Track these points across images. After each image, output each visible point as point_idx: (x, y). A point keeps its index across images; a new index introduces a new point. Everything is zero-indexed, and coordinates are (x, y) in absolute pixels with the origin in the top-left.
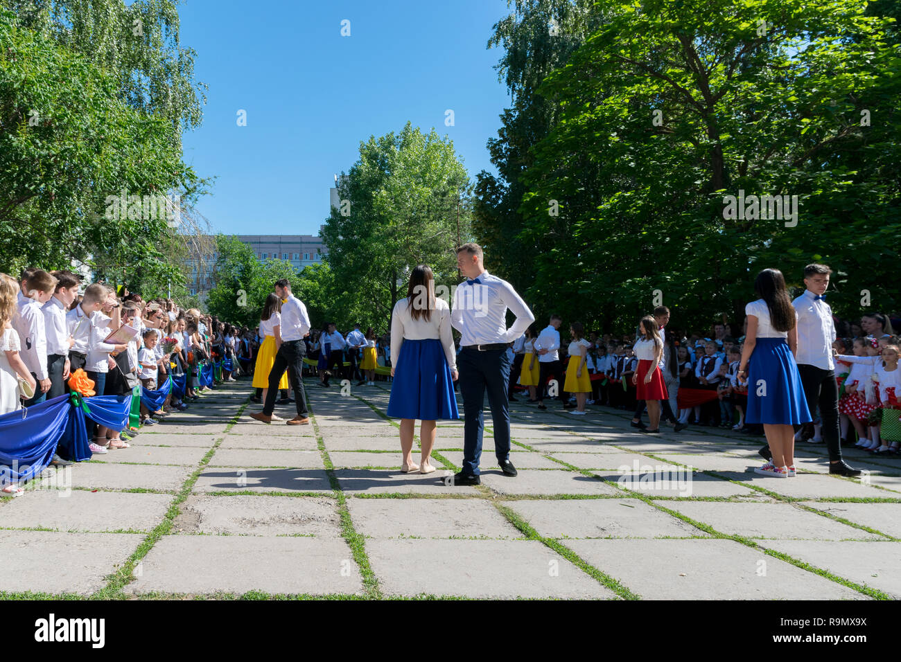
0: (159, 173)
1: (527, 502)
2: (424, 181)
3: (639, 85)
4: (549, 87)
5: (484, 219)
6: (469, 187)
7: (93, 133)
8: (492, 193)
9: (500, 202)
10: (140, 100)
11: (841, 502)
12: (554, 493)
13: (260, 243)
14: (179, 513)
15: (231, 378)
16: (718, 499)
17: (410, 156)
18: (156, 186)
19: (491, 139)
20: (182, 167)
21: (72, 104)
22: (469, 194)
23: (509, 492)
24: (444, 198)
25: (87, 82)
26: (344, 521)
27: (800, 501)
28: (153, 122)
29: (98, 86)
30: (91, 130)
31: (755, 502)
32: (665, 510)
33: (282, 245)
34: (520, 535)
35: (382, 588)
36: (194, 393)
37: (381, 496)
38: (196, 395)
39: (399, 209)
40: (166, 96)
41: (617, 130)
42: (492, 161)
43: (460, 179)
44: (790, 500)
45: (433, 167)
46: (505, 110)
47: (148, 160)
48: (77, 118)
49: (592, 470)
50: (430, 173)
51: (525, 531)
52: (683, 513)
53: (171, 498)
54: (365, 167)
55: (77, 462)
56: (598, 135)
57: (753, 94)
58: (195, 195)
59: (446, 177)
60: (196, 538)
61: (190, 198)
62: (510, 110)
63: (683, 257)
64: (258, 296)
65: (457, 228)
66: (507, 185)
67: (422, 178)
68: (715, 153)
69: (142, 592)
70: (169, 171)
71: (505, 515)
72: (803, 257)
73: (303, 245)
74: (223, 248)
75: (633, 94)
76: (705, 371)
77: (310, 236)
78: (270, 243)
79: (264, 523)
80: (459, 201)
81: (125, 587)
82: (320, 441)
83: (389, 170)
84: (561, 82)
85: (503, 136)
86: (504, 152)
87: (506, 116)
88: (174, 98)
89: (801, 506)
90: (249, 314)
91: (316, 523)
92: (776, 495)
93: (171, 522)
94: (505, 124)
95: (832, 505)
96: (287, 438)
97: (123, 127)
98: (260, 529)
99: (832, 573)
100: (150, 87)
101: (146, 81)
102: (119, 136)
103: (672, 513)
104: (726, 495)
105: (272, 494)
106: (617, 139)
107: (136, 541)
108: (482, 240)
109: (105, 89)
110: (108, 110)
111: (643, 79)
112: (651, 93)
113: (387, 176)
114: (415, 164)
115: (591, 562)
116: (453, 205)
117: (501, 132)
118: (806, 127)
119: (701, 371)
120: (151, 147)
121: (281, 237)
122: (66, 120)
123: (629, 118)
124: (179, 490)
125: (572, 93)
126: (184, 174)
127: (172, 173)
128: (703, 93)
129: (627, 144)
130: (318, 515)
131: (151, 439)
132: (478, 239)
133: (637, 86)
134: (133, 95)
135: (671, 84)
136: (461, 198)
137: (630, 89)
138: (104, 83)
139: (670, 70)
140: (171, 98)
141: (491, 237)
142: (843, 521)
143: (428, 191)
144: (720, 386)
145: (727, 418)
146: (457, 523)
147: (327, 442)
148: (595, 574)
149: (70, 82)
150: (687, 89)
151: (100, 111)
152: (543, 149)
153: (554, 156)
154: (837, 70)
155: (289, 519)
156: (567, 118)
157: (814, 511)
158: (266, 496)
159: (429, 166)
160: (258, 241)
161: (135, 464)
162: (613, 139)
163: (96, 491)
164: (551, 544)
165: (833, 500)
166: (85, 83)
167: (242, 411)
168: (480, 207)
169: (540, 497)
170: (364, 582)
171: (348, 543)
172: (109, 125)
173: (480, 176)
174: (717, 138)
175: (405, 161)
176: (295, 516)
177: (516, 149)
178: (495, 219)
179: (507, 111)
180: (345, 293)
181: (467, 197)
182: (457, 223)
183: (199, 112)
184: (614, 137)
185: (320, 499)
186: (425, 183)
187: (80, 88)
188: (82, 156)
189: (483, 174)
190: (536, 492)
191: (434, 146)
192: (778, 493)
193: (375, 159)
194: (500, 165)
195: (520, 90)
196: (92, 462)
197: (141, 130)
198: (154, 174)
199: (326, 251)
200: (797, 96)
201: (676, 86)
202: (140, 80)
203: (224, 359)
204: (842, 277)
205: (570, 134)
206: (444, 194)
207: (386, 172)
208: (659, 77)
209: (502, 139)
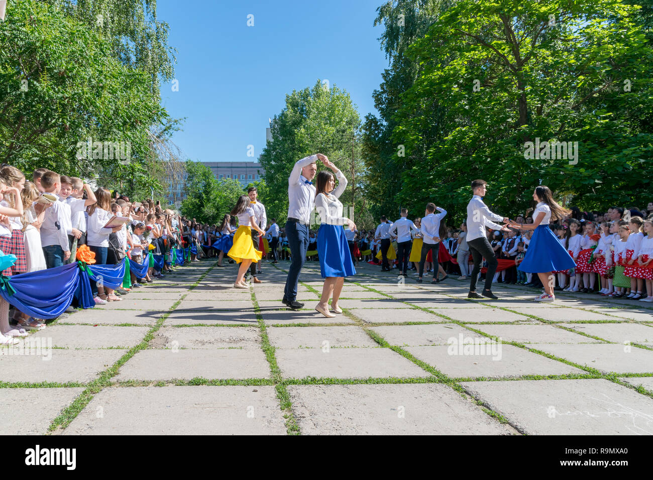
0: (142, 111)
1: (385, 328)
2: (330, 122)
3: (474, 52)
4: (413, 51)
5: (369, 148)
6: (360, 126)
7: (94, 82)
8: (375, 130)
9: (380, 135)
10: (128, 59)
11: (582, 323)
12: (402, 321)
13: (218, 167)
14: (153, 338)
15: (196, 259)
16: (506, 323)
17: (320, 104)
18: (141, 121)
19: (375, 91)
20: (158, 108)
21: (78, 60)
22: (360, 131)
23: (373, 321)
24: (344, 134)
25: (88, 44)
26: (264, 340)
27: (557, 323)
28: (137, 74)
29: (97, 47)
30: (92, 80)
31: (529, 324)
32: (472, 330)
33: (234, 169)
34: (377, 345)
35: (282, 375)
36: (170, 268)
37: (289, 326)
38: (171, 269)
39: (313, 142)
40: (147, 56)
41: (457, 83)
42: (376, 106)
43: (355, 120)
44: (551, 323)
45: (336, 112)
46: (385, 70)
47: (134, 102)
48: (82, 70)
49: (429, 308)
50: (334, 116)
51: (380, 342)
52: (482, 331)
53: (148, 329)
54: (290, 112)
55: (84, 309)
56: (445, 86)
57: (548, 58)
58: (171, 131)
59: (345, 119)
60: (163, 351)
61: (167, 134)
62: (388, 70)
63: (498, 172)
64: (216, 204)
65: (352, 155)
66: (385, 123)
67: (329, 120)
68: (522, 99)
69: (123, 381)
70: (149, 111)
71: (369, 335)
72: (574, 171)
73: (248, 169)
74: (191, 170)
75: (470, 58)
76: (509, 247)
77: (253, 163)
78: (224, 167)
79: (210, 343)
80: (354, 136)
81: (111, 378)
82: (253, 295)
83: (306, 115)
84: (421, 48)
85: (383, 89)
86: (384, 100)
87: (386, 75)
88: (152, 58)
89: (557, 326)
90: (210, 217)
91: (245, 342)
92: (544, 320)
93: (147, 343)
94: (385, 80)
95: (576, 325)
96: (231, 294)
97: (115, 78)
98: (208, 346)
99: (568, 360)
100: (136, 49)
101: (132, 45)
102: (113, 85)
103: (476, 331)
104: (511, 321)
105: (217, 325)
106: (457, 89)
107: (122, 353)
108: (368, 162)
109: (101, 50)
110: (104, 65)
111: (477, 48)
112: (481, 57)
113: (305, 119)
114: (324, 110)
115: (420, 358)
116: (350, 139)
117: (382, 86)
118: (581, 82)
119: (506, 248)
120: (136, 92)
121: (232, 163)
122: (74, 72)
123: (466, 75)
124: (154, 324)
125: (428, 56)
126: (160, 113)
127: (151, 112)
128: (516, 59)
129: (464, 93)
130: (246, 337)
131: (137, 295)
132: (366, 162)
133: (472, 52)
134: (122, 55)
135: (495, 51)
136: (355, 134)
137: (467, 54)
138: (101, 45)
139: (495, 42)
140: (150, 58)
141: (374, 161)
142: (581, 334)
143: (332, 130)
144: (517, 257)
145: (521, 278)
146: (338, 340)
147: (257, 296)
148: (421, 364)
149: (77, 43)
150: (506, 55)
151: (99, 65)
152: (408, 96)
153: (415, 101)
154: (603, 42)
155: (228, 340)
156: (425, 74)
157: (565, 328)
158: (213, 327)
159: (333, 112)
160: (217, 166)
161: (125, 310)
162: (454, 89)
163: (96, 326)
164: (396, 349)
165: (577, 322)
166: (87, 44)
167: (202, 279)
168: (367, 139)
169: (394, 324)
170: (272, 372)
171: (264, 351)
172: (105, 76)
173: (367, 118)
174: (523, 89)
175: (317, 108)
176: (231, 338)
177: (392, 98)
178: (377, 148)
179: (387, 71)
180: (277, 202)
181: (359, 133)
182: (352, 151)
183: (171, 68)
184: (455, 88)
185: (249, 328)
186: (331, 124)
187: (84, 48)
188: (87, 98)
189: (369, 116)
190: (392, 321)
191: (337, 97)
192: (544, 319)
193: (297, 106)
194: (382, 109)
195: (395, 56)
196: (95, 309)
197: (128, 80)
198: (139, 113)
199: (263, 172)
200: (576, 60)
201: (498, 53)
202: (127, 44)
203: (192, 246)
204: (598, 184)
205: (426, 86)
206: (344, 131)
207: (304, 115)
208: (487, 46)
209: (382, 90)
